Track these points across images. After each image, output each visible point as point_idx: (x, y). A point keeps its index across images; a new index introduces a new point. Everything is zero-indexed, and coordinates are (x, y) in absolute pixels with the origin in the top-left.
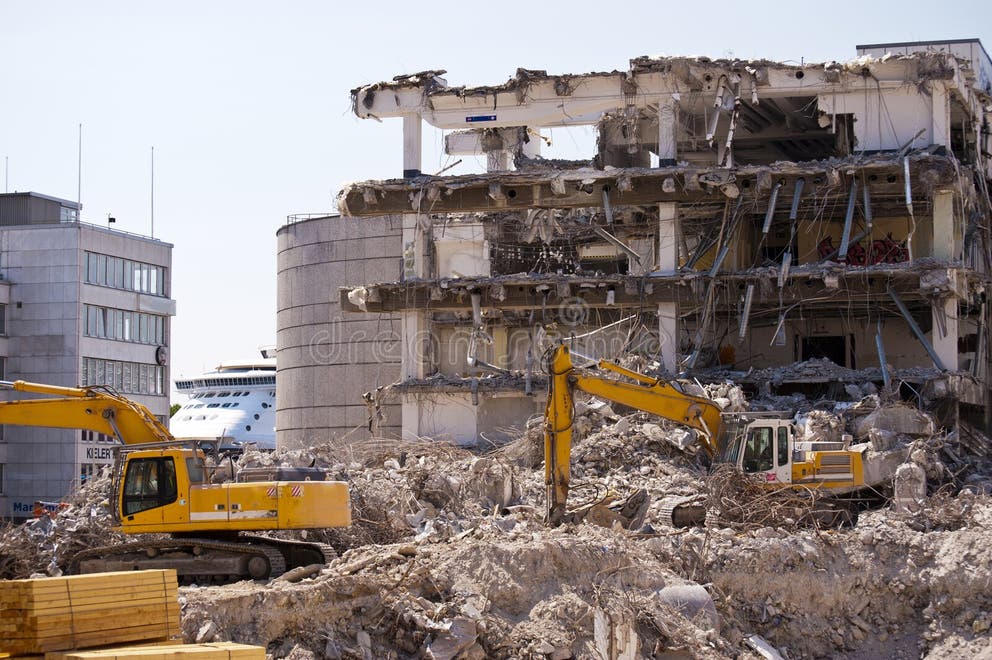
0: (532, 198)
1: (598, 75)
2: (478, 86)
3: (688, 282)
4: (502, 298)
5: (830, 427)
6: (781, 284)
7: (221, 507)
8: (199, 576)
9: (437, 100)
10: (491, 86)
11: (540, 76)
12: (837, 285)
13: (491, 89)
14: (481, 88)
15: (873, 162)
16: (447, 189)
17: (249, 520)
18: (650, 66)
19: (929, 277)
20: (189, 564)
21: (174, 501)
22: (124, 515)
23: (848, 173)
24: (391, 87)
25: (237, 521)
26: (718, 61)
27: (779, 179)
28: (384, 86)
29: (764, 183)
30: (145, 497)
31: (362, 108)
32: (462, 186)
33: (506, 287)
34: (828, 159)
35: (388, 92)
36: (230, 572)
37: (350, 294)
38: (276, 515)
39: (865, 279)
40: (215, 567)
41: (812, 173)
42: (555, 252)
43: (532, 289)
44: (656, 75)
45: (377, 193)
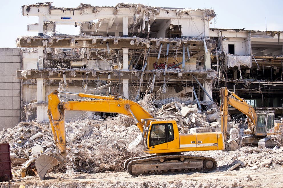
0: (83, 45)
1: (107, 7)
2: (68, 8)
3: (134, 73)
4: (75, 76)
5: (203, 117)
6: (165, 74)
7: (194, 142)
8: (185, 169)
9: (53, 11)
10: (72, 8)
11: (89, 6)
12: (182, 76)
13: (72, 9)
14: (69, 8)
15: (193, 40)
16: (57, 40)
17: (206, 147)
18: (125, 6)
19: (210, 74)
20: (181, 165)
21: (173, 141)
22: (150, 146)
23: (184, 42)
24: (36, 6)
25: (200, 147)
26: (146, 6)
27: (162, 43)
28: (34, 6)
29: (158, 44)
30: (159, 139)
31: (25, 12)
32: (62, 39)
33: (76, 72)
34: (175, 38)
35: (35, 7)
36: (198, 167)
37: (21, 73)
38: (217, 145)
39: (191, 74)
40: (192, 165)
41: (173, 42)
42: (63, 63)
43: (83, 73)
44: (127, 9)
45: (32, 40)
